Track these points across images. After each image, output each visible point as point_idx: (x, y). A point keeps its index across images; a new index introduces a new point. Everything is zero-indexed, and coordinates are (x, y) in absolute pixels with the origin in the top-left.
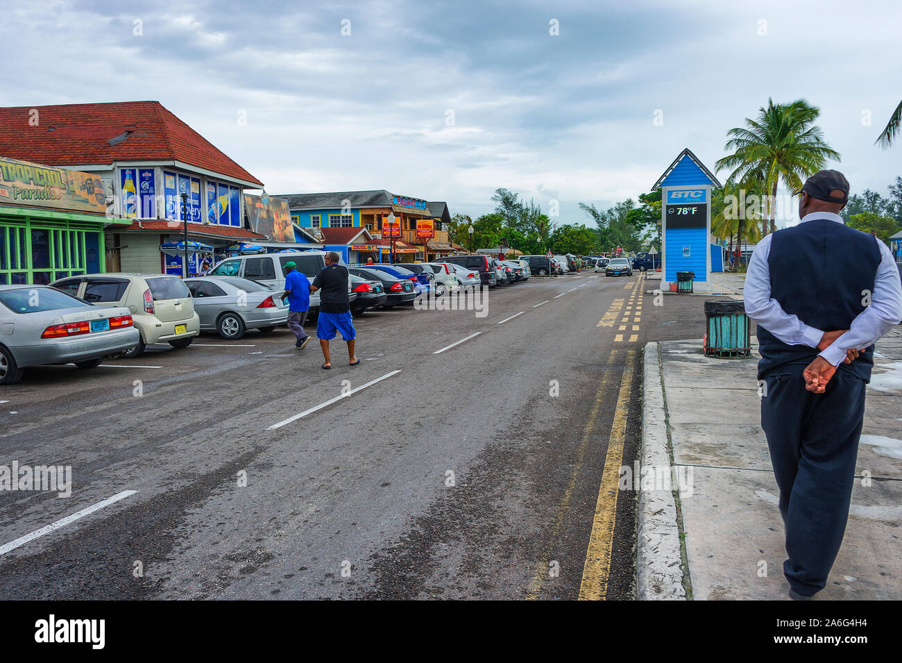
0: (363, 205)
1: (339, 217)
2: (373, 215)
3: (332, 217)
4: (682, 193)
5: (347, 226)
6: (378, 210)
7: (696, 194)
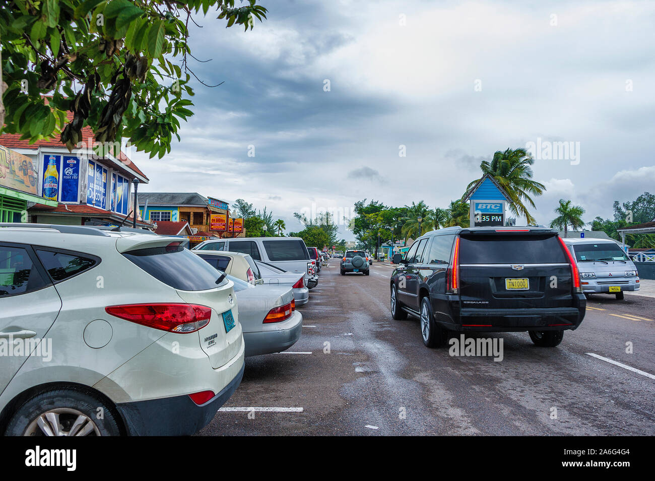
0: (182, 204)
1: (159, 213)
2: (190, 213)
3: (152, 213)
4: (485, 205)
5: (166, 220)
6: (195, 209)
7: (495, 207)
